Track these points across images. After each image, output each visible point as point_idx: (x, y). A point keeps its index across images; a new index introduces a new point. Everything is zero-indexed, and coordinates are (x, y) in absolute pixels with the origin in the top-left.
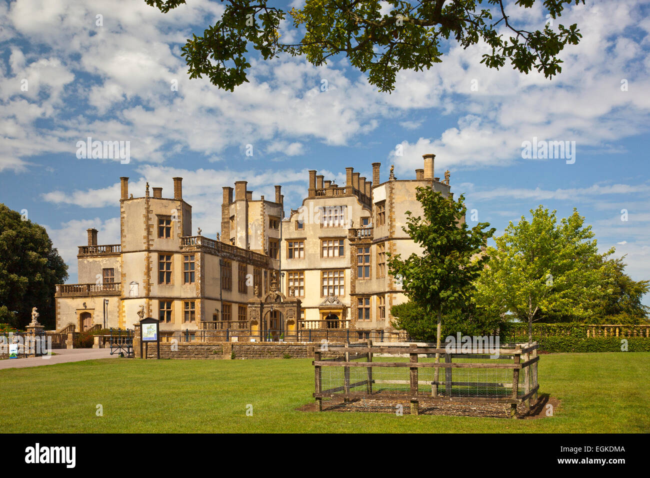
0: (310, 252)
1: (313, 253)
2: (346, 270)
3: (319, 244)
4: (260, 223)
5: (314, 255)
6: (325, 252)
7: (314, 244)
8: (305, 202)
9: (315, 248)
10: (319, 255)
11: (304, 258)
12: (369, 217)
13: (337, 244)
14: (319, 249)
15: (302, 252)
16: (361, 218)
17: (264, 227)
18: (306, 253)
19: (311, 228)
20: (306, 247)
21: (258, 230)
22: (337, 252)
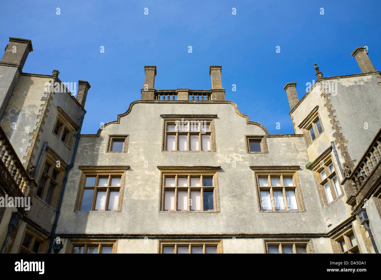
0: (135, 196)
1: (142, 198)
2: (224, 241)
3: (159, 181)
4: (37, 113)
5: (145, 204)
6: (172, 199)
7: (147, 180)
8: (135, 107)
9: (147, 188)
10: (157, 204)
11: (120, 211)
12: (262, 137)
13: (198, 184)
14: (158, 191)
15: (116, 198)
16: (247, 137)
17: (43, 122)
18: (125, 198)
19: (141, 150)
20: (128, 186)
21: (26, 125)
22: (199, 199)
